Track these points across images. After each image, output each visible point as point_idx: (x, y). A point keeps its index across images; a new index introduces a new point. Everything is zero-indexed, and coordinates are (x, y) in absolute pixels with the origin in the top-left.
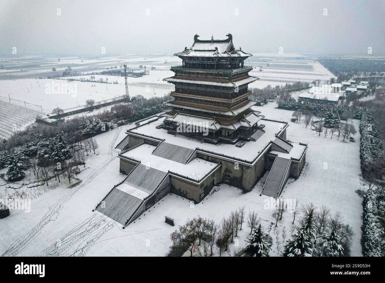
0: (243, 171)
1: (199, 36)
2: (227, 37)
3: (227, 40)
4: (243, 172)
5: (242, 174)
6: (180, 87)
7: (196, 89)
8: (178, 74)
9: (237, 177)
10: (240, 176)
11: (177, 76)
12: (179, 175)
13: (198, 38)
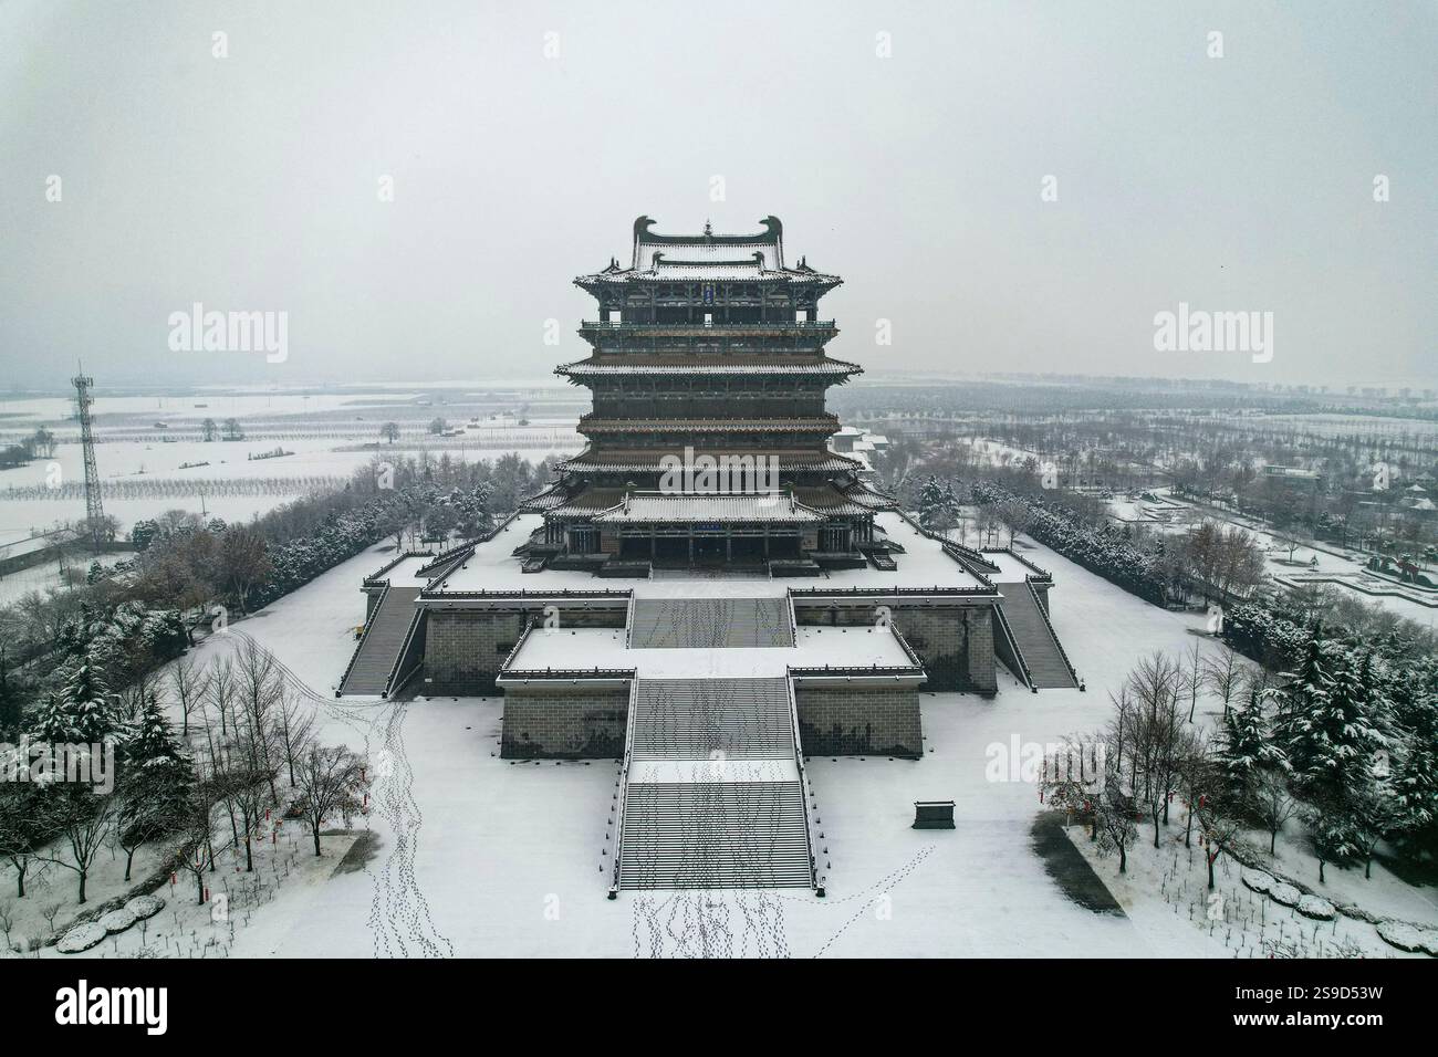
0: (967, 629)
1: (653, 222)
2: (765, 228)
3: (764, 235)
4: (966, 633)
5: (966, 640)
6: (616, 394)
7: (687, 398)
8: (607, 350)
9: (947, 656)
10: (957, 649)
11: (604, 358)
12: (835, 672)
13: (651, 229)
